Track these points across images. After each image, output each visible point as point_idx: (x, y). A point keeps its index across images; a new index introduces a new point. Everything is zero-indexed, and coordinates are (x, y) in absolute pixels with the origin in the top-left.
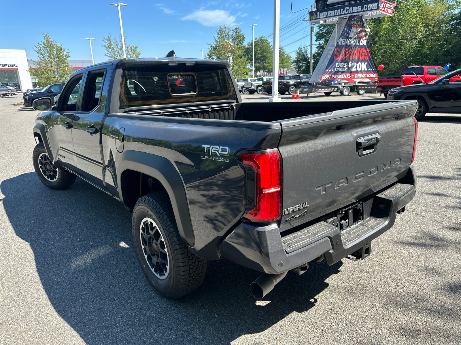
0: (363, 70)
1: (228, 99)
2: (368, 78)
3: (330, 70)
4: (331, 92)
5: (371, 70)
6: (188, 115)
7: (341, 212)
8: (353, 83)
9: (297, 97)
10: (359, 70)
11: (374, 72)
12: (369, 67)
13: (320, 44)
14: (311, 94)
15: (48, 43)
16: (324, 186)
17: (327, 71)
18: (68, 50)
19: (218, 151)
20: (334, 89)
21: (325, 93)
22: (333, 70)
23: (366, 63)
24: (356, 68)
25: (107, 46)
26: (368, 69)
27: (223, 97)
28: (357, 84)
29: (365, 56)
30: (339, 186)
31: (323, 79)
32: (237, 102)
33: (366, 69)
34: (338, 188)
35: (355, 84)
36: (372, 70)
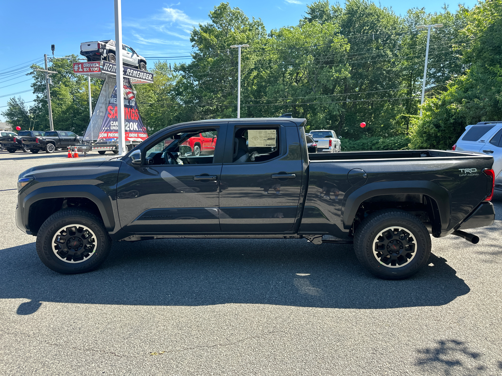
0: (135, 129)
2: (140, 137)
3: (106, 128)
4: (105, 151)
5: (141, 130)
8: (128, 142)
9: (75, 156)
10: (132, 129)
11: (144, 133)
12: (140, 127)
13: (38, 97)
14: (90, 153)
17: (104, 128)
19: (470, 171)
20: (113, 147)
21: (99, 152)
22: (108, 128)
23: (137, 123)
24: (129, 127)
26: (139, 129)
28: (131, 143)
29: (135, 116)
31: (100, 137)
33: (137, 129)
35: (130, 143)
36: (143, 130)
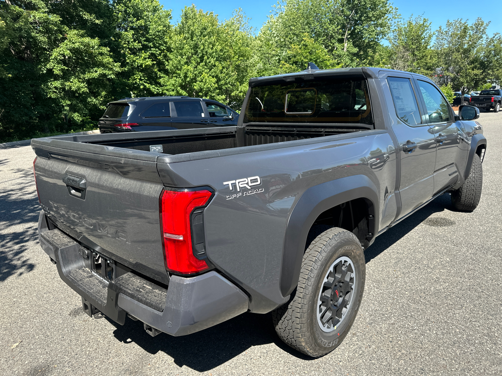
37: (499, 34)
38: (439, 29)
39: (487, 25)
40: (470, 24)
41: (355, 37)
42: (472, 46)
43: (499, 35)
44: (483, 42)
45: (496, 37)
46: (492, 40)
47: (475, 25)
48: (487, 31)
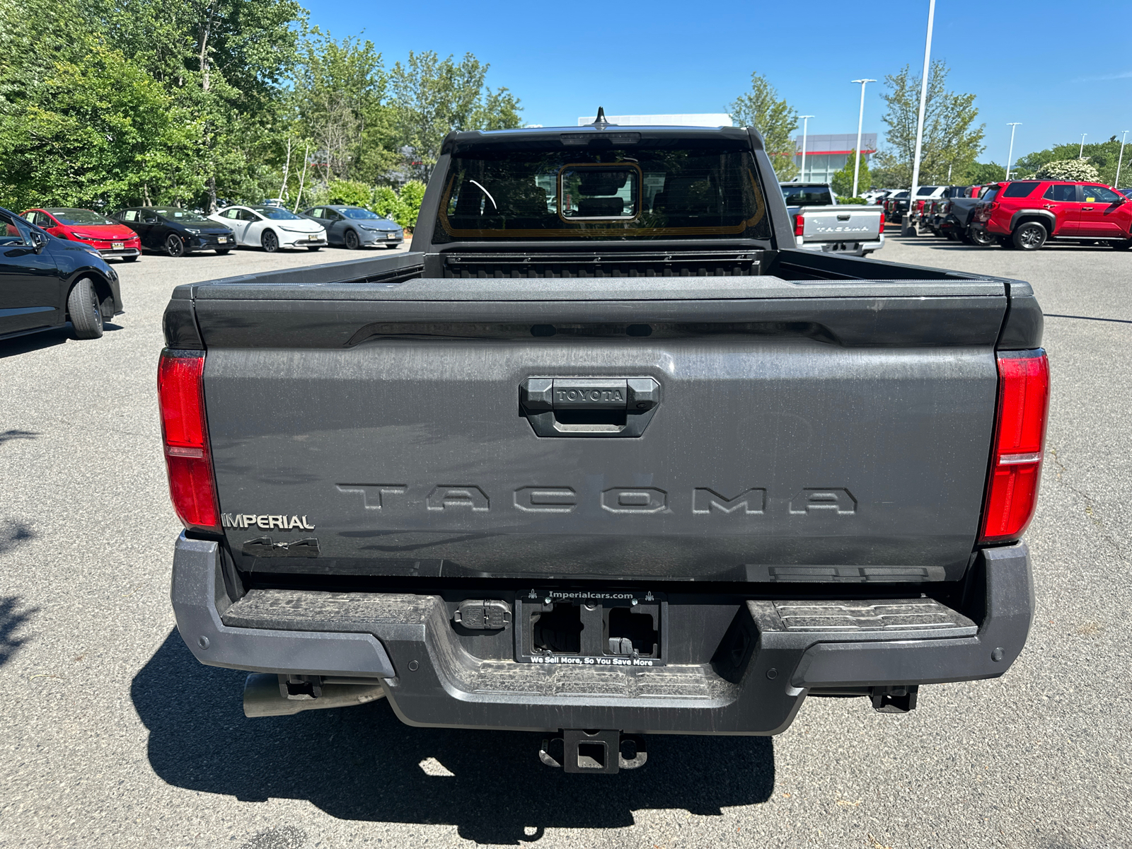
1: (740, 236)
6: (597, 271)
7: (533, 596)
15: (758, 97)
16: (378, 488)
18: (796, 112)
25: (892, 96)
27: (722, 230)
30: (444, 506)
32: (774, 246)
34: (441, 509)
37: (507, 90)
38: (396, 68)
39: (484, 71)
40: (457, 63)
41: (226, 61)
42: (465, 108)
43: (508, 92)
44: (483, 101)
45: (503, 95)
46: (496, 100)
47: (463, 67)
48: (485, 82)
